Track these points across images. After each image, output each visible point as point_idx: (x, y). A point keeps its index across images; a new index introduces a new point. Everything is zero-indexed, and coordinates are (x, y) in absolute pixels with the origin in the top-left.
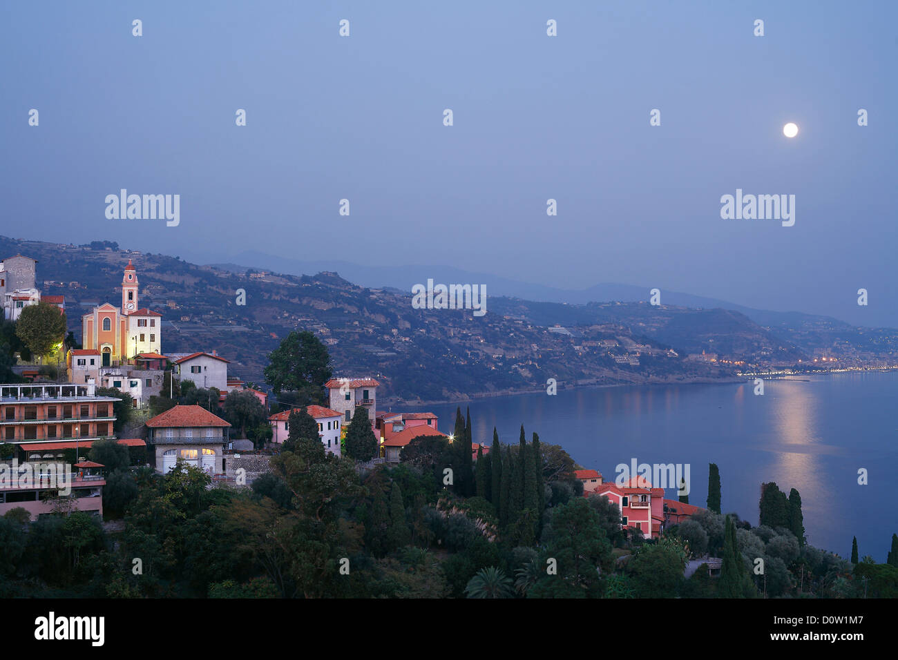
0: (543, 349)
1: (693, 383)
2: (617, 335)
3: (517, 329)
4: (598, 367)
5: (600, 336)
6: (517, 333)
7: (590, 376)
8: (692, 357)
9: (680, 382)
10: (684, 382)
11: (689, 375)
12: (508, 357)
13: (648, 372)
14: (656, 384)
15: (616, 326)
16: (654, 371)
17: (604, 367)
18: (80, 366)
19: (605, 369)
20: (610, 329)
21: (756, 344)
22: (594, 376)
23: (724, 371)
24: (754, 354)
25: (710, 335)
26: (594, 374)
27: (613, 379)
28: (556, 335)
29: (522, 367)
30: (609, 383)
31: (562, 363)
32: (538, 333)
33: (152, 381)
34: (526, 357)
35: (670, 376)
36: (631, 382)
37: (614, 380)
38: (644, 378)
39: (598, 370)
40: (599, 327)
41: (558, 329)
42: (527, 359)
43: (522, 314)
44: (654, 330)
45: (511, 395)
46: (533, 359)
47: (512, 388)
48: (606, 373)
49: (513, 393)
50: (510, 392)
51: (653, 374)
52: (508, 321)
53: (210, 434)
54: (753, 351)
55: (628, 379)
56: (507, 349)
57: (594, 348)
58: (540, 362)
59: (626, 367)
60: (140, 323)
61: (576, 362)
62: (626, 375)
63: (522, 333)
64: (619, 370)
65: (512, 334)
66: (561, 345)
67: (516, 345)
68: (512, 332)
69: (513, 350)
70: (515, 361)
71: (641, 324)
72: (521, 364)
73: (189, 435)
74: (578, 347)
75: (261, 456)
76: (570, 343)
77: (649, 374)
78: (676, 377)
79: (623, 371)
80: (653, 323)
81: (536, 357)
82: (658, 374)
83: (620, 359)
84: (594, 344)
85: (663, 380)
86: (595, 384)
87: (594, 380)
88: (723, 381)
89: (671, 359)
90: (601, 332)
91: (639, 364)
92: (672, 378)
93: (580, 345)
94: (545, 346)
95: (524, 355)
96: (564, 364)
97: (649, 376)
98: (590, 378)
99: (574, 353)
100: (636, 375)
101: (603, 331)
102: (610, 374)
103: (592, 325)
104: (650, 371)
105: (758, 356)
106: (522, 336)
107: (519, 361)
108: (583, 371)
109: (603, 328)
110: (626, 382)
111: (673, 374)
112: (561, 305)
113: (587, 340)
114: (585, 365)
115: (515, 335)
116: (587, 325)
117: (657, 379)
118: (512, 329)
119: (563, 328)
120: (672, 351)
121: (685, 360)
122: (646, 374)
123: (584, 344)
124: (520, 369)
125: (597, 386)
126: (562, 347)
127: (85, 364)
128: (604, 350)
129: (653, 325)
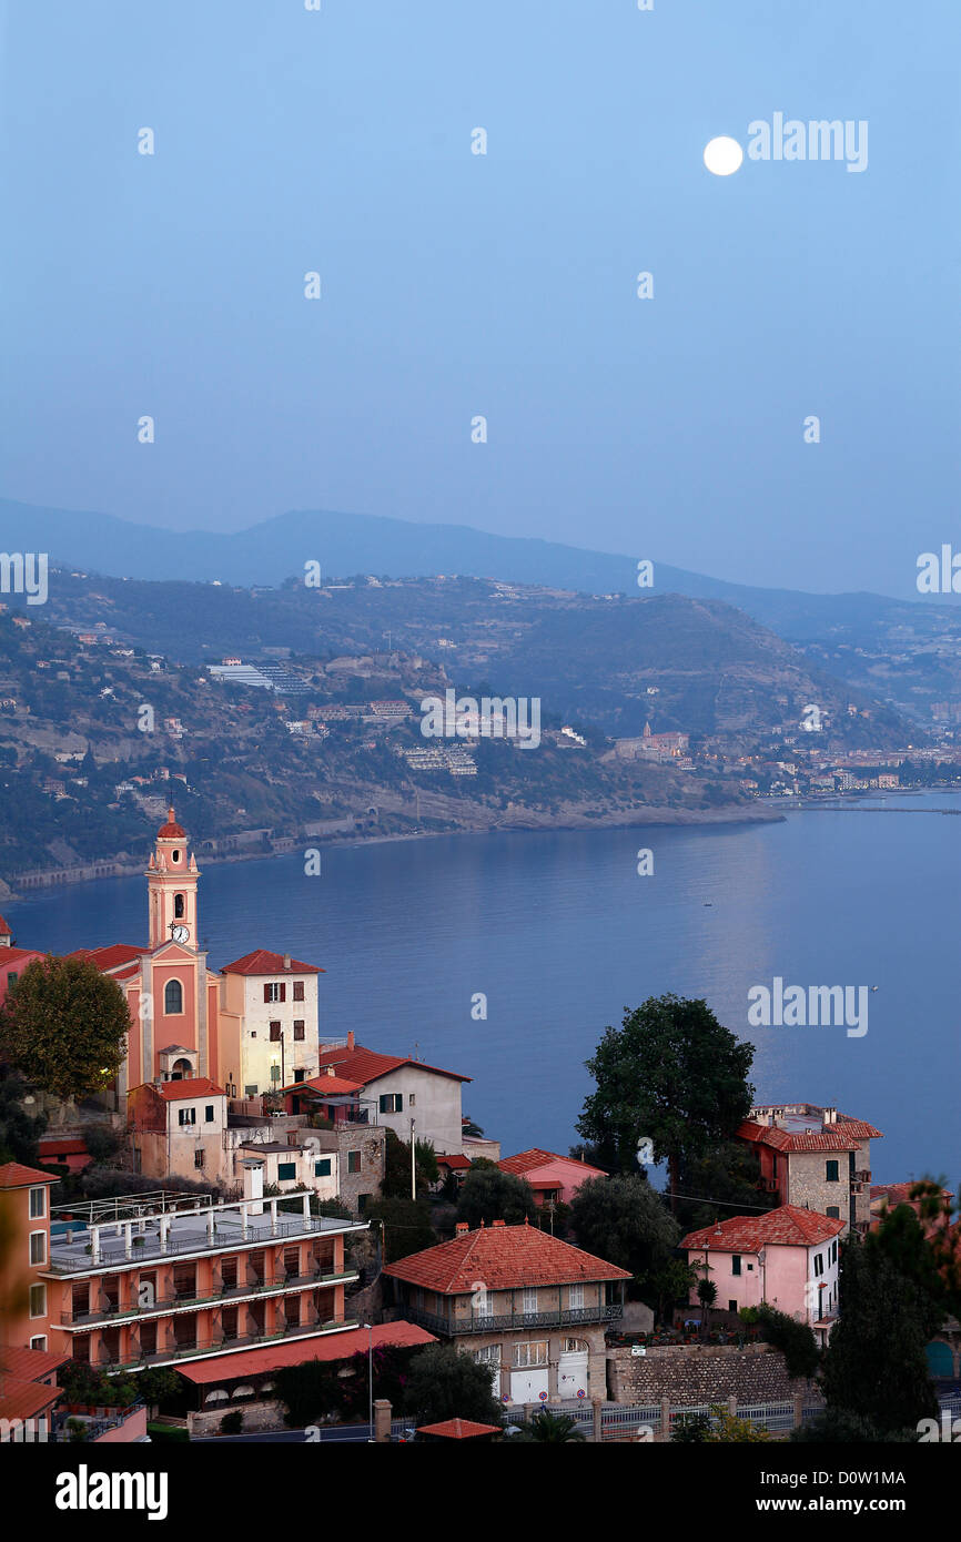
0: (199, 734)
1: (633, 826)
2: (408, 686)
3: (121, 675)
4: (360, 784)
5: (358, 692)
6: (122, 686)
7: (338, 811)
8: (628, 748)
9: (597, 822)
10: (605, 821)
11: (620, 803)
12: (101, 760)
13: (501, 795)
14: (528, 829)
15: (402, 660)
16: (519, 792)
17: (376, 782)
18: (186, 1127)
19: (378, 788)
20: (385, 667)
21: (783, 700)
22: (349, 809)
23: (720, 788)
24: (777, 730)
25: (648, 673)
26: (346, 803)
27: (399, 816)
28: (234, 690)
29: (145, 790)
30: (393, 830)
31: (253, 775)
32: (182, 685)
33: (363, 1157)
34: (152, 757)
35: (566, 805)
36: (454, 826)
37: (402, 821)
38: (490, 812)
39: (359, 792)
40: (355, 663)
41: (234, 670)
42: (157, 766)
43: (97, 619)
44: (482, 659)
45: (124, 876)
46: (172, 765)
47: (123, 855)
48: (383, 799)
49: (129, 870)
50: (120, 869)
51: (516, 802)
52: (92, 649)
53: (577, 1301)
54: (776, 721)
55: (445, 815)
56: (94, 735)
57: (344, 727)
58: (194, 770)
59: (439, 780)
60: (270, 994)
61: (297, 768)
62: (438, 804)
63: (135, 685)
64: (418, 791)
65: (108, 691)
66: (250, 718)
67: (121, 725)
68: (108, 684)
69: (115, 738)
70: (122, 772)
71: (443, 643)
72: (140, 780)
73: (530, 1306)
74: (298, 724)
75: (694, 1347)
76: (275, 714)
77: (505, 799)
78: (584, 806)
79: (430, 793)
80: (478, 638)
81: (181, 757)
82: (530, 799)
83: (419, 759)
84: (343, 715)
85: (545, 819)
86: (352, 835)
87: (346, 824)
88: (718, 818)
89: (567, 753)
90: (360, 680)
91: (473, 770)
92: (571, 812)
93: (302, 718)
94: (204, 724)
95: (146, 752)
96: (262, 777)
97: (504, 807)
98: (337, 817)
99: (289, 744)
100: (469, 804)
101: (366, 675)
102: (395, 803)
103: (333, 657)
104: (507, 790)
105: (790, 734)
106: (138, 695)
107: (135, 773)
108: (316, 794)
109: (365, 666)
110: (441, 824)
111: (575, 799)
112: (209, 588)
113: (320, 701)
114: (321, 777)
115: (117, 692)
116: (320, 659)
117: (530, 813)
118: (108, 675)
119: (249, 668)
120: (568, 732)
121: (605, 758)
122: (497, 801)
123: (314, 714)
124: (138, 796)
125: (361, 841)
126: (252, 725)
127: (194, 1122)
128: (372, 732)
129: (480, 644)
